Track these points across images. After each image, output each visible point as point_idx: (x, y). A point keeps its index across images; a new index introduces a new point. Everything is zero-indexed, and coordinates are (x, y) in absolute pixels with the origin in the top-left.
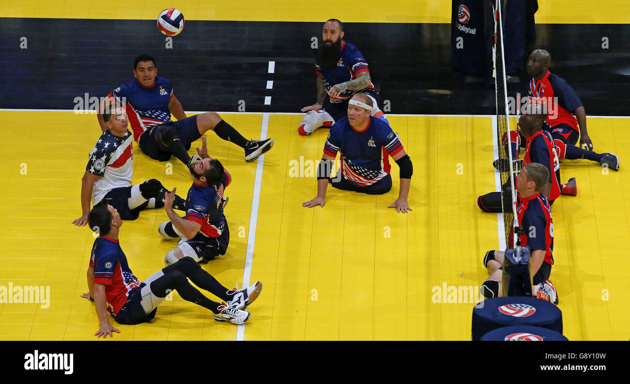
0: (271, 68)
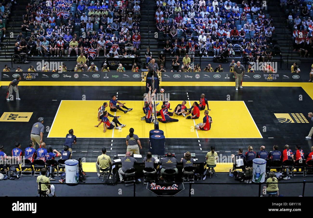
0: (117, 93)
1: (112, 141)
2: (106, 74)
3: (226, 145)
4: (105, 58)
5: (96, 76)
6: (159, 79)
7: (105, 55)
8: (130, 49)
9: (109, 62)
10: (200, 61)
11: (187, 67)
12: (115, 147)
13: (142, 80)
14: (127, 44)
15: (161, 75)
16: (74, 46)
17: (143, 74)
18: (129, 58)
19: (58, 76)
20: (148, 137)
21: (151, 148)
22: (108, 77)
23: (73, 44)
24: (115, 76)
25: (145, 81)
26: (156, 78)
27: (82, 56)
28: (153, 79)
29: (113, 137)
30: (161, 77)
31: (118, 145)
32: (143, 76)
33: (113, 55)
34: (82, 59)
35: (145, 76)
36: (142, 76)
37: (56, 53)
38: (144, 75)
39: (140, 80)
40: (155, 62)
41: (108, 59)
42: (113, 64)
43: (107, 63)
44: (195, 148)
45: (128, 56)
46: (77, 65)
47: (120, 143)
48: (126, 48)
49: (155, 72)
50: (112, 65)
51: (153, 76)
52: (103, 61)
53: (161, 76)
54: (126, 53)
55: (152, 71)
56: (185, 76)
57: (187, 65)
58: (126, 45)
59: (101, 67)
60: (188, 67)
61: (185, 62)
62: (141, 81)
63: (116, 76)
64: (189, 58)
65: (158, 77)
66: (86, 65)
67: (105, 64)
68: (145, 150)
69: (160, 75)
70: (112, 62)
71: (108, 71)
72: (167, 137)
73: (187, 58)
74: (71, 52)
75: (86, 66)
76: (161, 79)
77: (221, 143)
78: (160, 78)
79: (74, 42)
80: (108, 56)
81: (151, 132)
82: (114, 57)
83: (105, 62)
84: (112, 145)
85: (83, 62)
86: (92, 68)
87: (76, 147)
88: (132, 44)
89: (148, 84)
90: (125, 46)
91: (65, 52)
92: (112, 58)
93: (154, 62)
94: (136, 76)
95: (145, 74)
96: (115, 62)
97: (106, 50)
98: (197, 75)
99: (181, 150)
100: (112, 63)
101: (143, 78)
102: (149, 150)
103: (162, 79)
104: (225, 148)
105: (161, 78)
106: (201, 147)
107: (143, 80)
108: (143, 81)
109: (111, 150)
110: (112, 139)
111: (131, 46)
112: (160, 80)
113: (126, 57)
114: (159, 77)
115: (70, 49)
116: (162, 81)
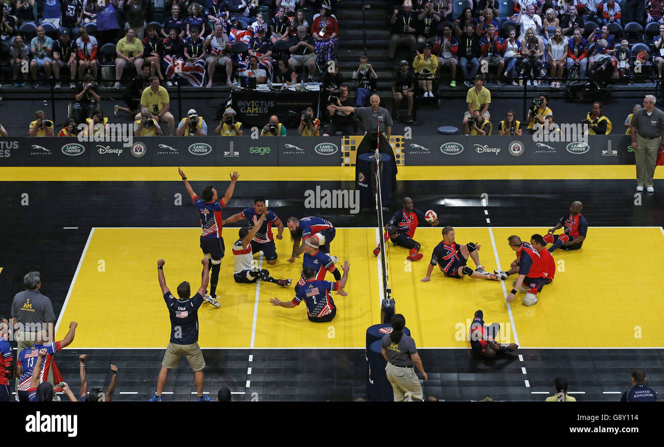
1: (251, 358)
2: (232, 143)
3: (603, 371)
4: (228, 91)
5: (200, 149)
6: (396, 159)
7: (229, 82)
8: (306, 61)
9: (240, 104)
10: (525, 98)
11: (476, 120)
12: (261, 379)
13: (342, 161)
14: (297, 46)
15: (403, 145)
16: (131, 54)
17: (347, 143)
18: (302, 91)
19: (82, 149)
20: (362, 345)
21: (372, 382)
22: (237, 153)
23: (129, 47)
24: (259, 150)
25: (352, 165)
26: (388, 157)
27: (155, 89)
28: (378, 161)
29: (252, 347)
30: (403, 151)
31: (271, 372)
32: (346, 148)
33: (253, 82)
34: (156, 97)
35: (353, 148)
36: (343, 150)
37: (75, 78)
38: (350, 145)
39: (336, 160)
40: (380, 105)
41: (237, 97)
42: (253, 110)
43: (233, 106)
44: (509, 380)
45: (299, 84)
46: (139, 115)
47: (275, 366)
48: (293, 60)
49: (382, 138)
50: (249, 113)
51: (377, 150)
52: (222, 101)
53: (401, 148)
54: (294, 76)
55: (375, 135)
56: (479, 149)
57: (478, 113)
58: (292, 48)
59: (215, 120)
60: (480, 119)
61: (473, 103)
62: (341, 166)
63: (262, 150)
64: (486, 90)
65: (391, 152)
66: (169, 115)
67: (230, 111)
68: (353, 387)
69: (398, 146)
70: (248, 105)
71: (237, 134)
72: (422, 345)
73: (478, 89)
74: (122, 71)
75: (169, 119)
76: (402, 159)
77: (589, 365)
78: (398, 156)
79: (131, 40)
80: (237, 85)
81: (372, 333)
82: (257, 89)
83: (229, 103)
84: (250, 371)
85: (160, 107)
86: (189, 124)
87: (138, 380)
88: (311, 46)
89: (361, 175)
90: (288, 54)
91: (103, 73)
92: (249, 92)
93: (377, 106)
94: (326, 148)
95: (354, 142)
96: (260, 104)
97: (232, 67)
98: (514, 144)
99: (464, 388)
100: (251, 106)
101: (347, 155)
102: (365, 387)
103: (406, 157)
104: (604, 378)
105: (402, 154)
106: (528, 377)
107: (347, 160)
108: (347, 165)
109: (246, 389)
110: (250, 352)
111: (308, 52)
112: (399, 162)
113: (293, 87)
114: (398, 151)
115: (119, 62)
116: (407, 164)
